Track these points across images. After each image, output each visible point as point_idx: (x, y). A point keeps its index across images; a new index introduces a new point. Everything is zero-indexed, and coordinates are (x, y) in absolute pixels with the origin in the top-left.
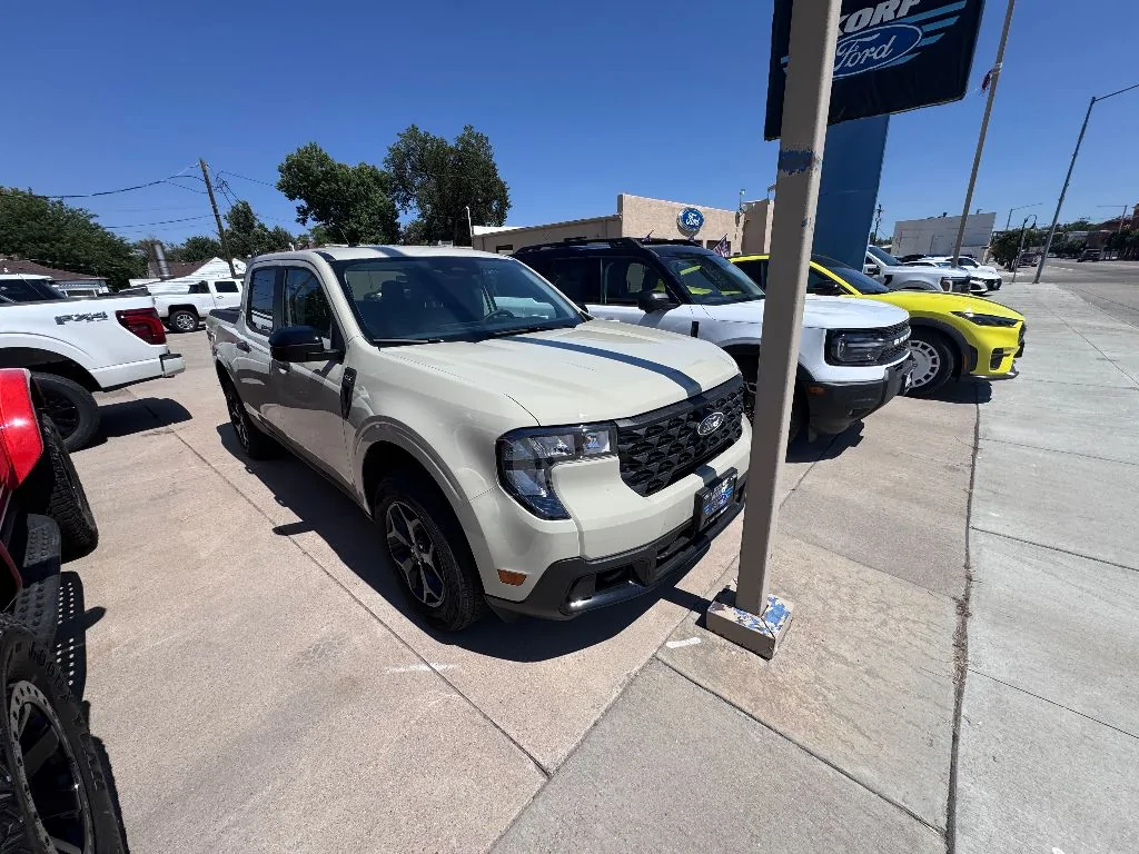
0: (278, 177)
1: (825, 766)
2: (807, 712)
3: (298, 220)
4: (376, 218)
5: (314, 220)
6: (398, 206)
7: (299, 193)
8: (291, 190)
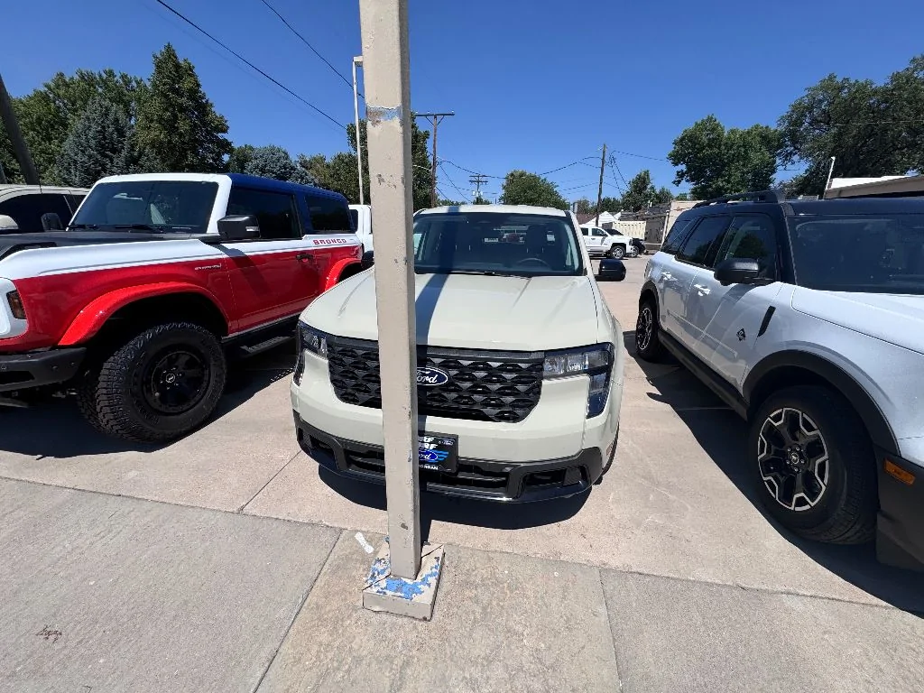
0: (671, 148)
1: (259, 675)
2: (314, 652)
3: (674, 182)
4: (750, 176)
5: (687, 181)
6: (778, 161)
7: (683, 160)
8: (676, 158)
